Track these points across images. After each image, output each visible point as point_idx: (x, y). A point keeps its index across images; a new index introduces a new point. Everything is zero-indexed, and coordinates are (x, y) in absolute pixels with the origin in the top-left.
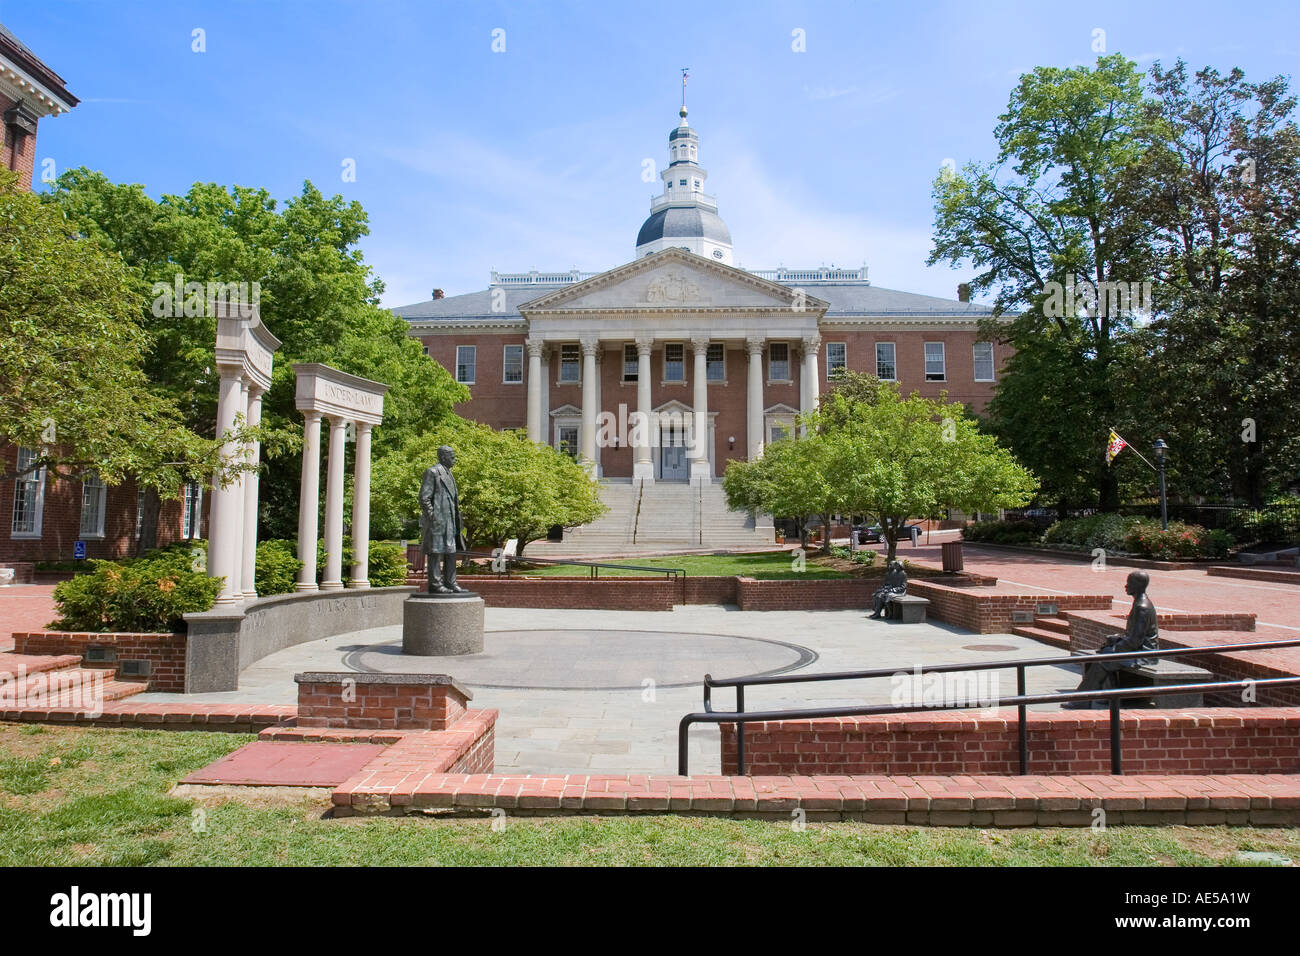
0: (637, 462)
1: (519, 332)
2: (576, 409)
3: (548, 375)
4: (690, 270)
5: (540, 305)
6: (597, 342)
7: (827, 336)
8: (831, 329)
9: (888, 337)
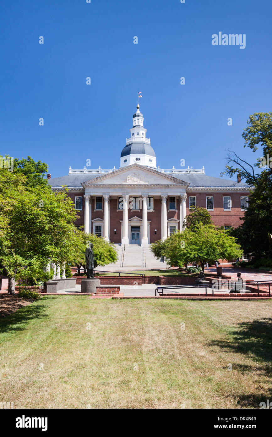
0: (123, 238)
1: (81, 192)
2: (101, 219)
3: (91, 207)
4: (142, 171)
5: (89, 183)
6: (109, 196)
7: (189, 194)
8: (190, 192)
9: (210, 194)
